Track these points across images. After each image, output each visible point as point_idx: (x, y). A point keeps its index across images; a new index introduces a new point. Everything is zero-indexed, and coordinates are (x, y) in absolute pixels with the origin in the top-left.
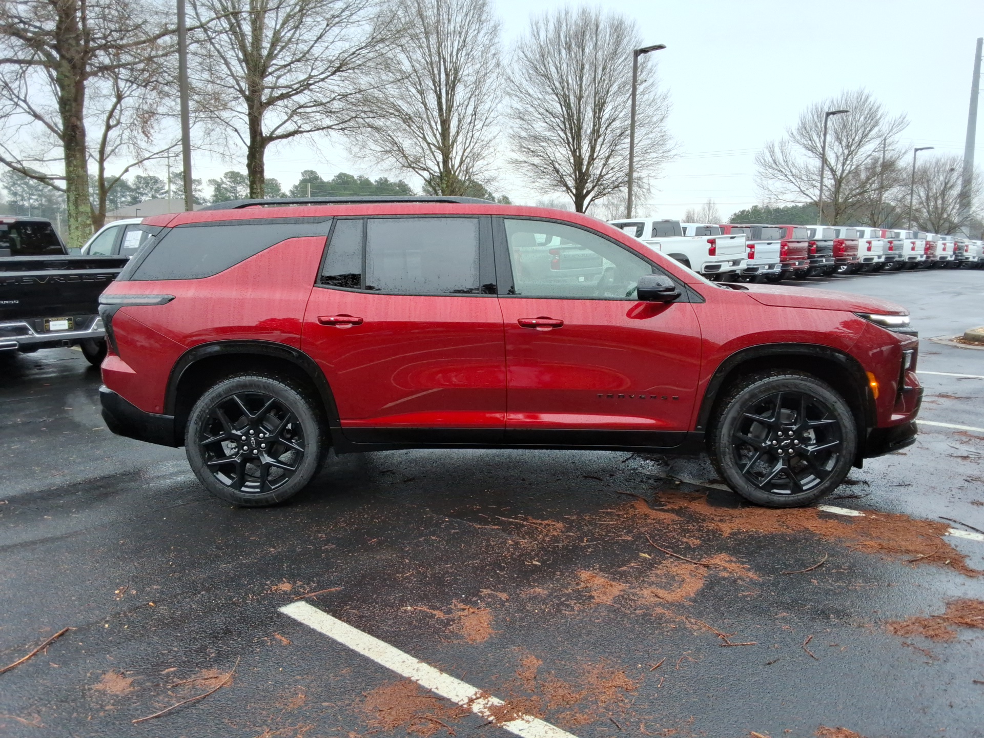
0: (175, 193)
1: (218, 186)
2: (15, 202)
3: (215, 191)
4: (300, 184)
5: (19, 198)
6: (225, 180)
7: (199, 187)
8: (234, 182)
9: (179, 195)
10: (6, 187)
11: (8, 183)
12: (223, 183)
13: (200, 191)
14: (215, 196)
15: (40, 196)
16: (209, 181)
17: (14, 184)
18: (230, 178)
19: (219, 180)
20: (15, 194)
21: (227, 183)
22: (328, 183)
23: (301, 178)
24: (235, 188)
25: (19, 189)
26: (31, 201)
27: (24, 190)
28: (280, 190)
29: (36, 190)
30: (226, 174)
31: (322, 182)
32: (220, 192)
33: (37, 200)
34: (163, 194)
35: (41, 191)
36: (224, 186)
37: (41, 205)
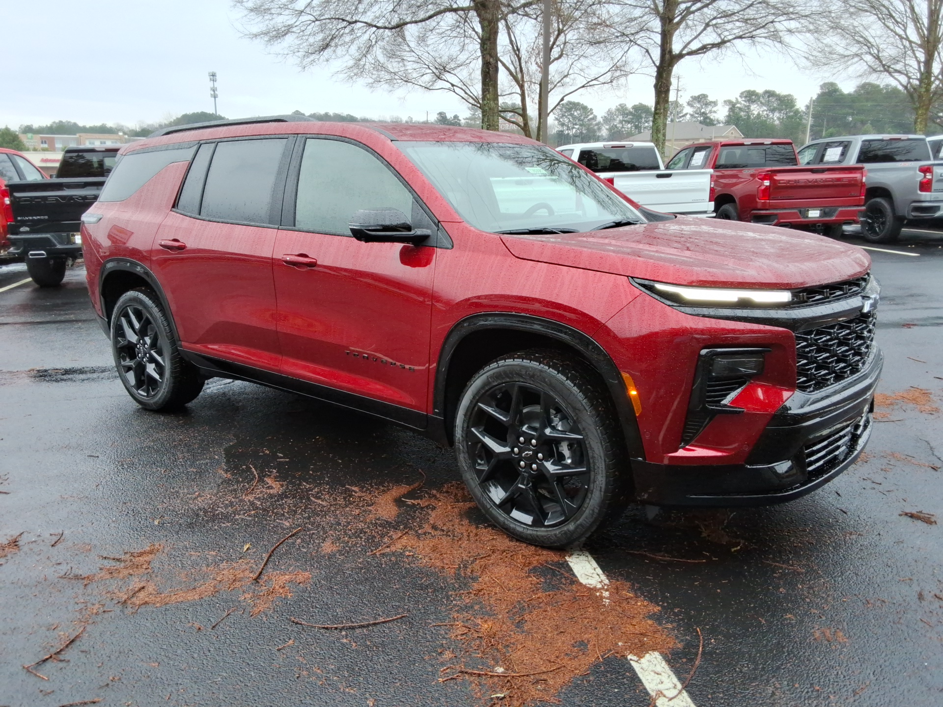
0: (692, 115)
1: (732, 106)
2: (562, 131)
3: (729, 111)
4: (817, 98)
5: (565, 128)
6: (740, 99)
7: (715, 109)
8: (749, 101)
9: (695, 117)
10: (557, 119)
11: (558, 115)
12: (738, 102)
13: (715, 112)
14: (729, 116)
15: (581, 125)
16: (725, 102)
17: (563, 116)
18: (746, 97)
19: (734, 100)
20: (563, 125)
21: (742, 103)
22: (849, 95)
23: (819, 91)
24: (749, 107)
25: (566, 120)
26: (574, 130)
27: (570, 121)
28: (794, 106)
29: (579, 120)
30: (742, 93)
31: (842, 95)
32: (733, 112)
33: (578, 129)
34: (681, 117)
35: (582, 120)
36: (738, 105)
37: (581, 133)
